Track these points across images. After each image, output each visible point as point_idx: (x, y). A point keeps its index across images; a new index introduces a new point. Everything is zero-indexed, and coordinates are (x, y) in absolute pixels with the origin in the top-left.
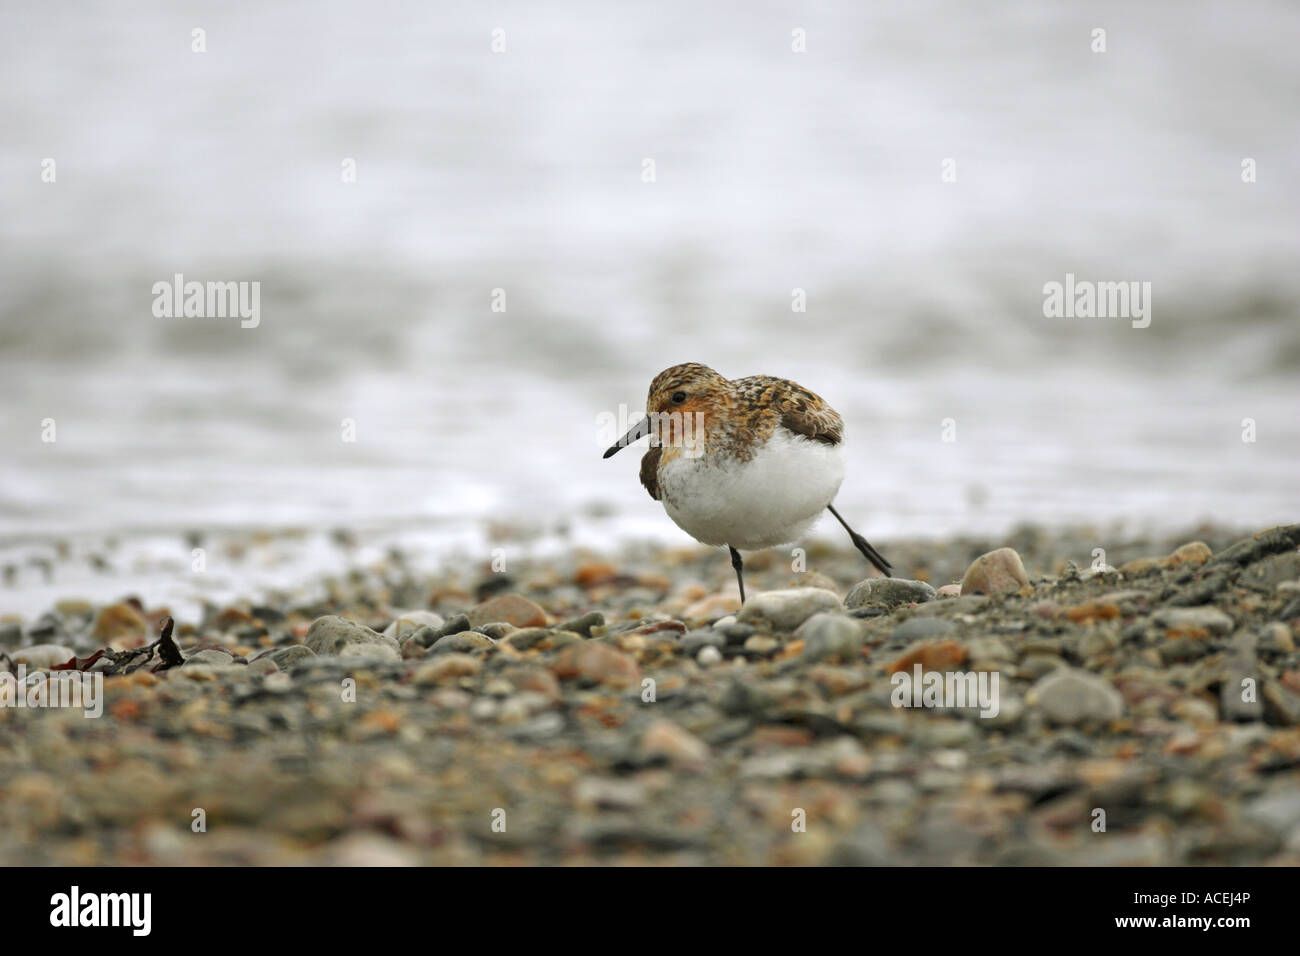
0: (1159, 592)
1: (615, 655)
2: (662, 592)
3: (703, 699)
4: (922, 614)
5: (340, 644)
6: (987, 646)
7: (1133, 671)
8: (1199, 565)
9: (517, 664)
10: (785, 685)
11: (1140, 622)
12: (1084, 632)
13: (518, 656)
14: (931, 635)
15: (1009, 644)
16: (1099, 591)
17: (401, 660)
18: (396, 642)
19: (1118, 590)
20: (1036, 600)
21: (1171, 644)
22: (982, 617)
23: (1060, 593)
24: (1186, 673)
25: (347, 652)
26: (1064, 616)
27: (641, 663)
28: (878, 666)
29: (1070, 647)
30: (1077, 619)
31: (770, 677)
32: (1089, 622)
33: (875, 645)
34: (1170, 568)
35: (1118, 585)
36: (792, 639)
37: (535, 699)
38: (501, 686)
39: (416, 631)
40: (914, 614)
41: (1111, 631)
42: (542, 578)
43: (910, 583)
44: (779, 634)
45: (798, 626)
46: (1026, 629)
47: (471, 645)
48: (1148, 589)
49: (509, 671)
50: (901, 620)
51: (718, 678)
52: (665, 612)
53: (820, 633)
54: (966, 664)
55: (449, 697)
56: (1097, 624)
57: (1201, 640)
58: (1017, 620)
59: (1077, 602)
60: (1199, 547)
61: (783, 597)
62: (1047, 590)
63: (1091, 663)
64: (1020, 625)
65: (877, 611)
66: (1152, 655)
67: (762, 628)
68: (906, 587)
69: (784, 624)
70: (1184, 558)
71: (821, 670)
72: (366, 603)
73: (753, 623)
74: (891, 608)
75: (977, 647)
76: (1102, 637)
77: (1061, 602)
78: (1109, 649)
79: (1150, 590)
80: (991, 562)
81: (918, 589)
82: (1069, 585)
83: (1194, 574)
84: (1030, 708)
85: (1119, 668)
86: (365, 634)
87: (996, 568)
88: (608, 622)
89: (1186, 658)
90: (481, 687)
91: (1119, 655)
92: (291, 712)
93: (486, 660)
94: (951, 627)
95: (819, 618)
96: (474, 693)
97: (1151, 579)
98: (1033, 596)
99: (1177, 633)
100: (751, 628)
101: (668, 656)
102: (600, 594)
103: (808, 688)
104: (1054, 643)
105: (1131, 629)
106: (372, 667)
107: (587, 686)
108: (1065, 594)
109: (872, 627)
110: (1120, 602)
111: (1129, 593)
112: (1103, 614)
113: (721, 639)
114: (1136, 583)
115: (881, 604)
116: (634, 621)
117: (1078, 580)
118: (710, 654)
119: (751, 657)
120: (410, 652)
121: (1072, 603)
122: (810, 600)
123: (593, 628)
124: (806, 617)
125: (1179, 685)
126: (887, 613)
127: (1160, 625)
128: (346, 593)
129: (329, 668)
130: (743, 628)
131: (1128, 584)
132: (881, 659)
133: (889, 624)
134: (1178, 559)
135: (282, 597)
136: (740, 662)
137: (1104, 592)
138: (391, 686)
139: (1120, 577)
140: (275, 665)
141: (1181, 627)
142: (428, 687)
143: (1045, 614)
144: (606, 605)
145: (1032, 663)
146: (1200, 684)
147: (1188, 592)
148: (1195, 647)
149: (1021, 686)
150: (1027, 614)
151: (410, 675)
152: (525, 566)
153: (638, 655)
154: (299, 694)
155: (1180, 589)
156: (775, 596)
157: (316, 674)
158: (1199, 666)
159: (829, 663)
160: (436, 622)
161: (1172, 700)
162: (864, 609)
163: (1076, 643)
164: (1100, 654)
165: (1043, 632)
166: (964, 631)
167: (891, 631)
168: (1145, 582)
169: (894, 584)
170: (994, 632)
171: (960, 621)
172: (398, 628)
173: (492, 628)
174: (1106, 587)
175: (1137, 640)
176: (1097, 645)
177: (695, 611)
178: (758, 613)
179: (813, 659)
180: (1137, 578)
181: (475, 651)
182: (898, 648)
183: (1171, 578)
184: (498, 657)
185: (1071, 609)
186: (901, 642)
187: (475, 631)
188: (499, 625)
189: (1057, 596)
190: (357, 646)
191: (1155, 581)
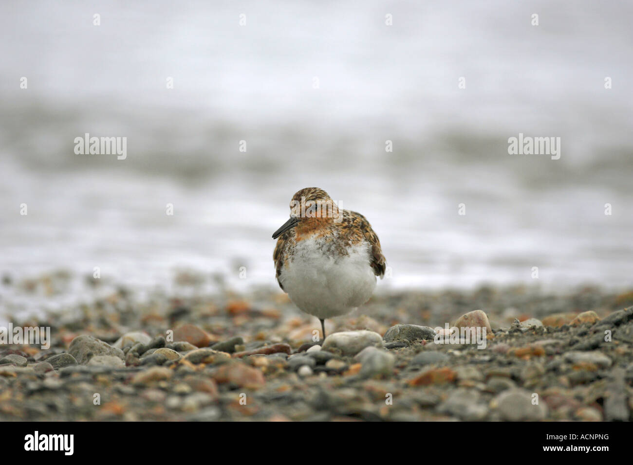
0: (568, 340)
1: (251, 370)
2: (276, 320)
3: (302, 400)
4: (429, 349)
5: (89, 356)
6: (468, 371)
7: (553, 390)
8: (591, 324)
9: (194, 374)
10: (349, 393)
11: (557, 359)
12: (524, 364)
13: (194, 368)
14: (434, 362)
15: (481, 370)
16: (533, 339)
17: (125, 367)
18: (122, 352)
19: (544, 339)
20: (496, 342)
21: (575, 373)
22: (465, 352)
23: (510, 339)
24: (583, 391)
25: (94, 361)
26: (512, 354)
27: (265, 374)
28: (404, 381)
29: (516, 374)
30: (520, 356)
31: (341, 386)
32: (527, 357)
33: (402, 368)
34: (574, 326)
35: (544, 336)
36: (354, 362)
37: (204, 397)
38: (184, 388)
39: (134, 345)
40: (425, 349)
41: (540, 364)
42: (207, 309)
43: (422, 327)
44: (345, 357)
45: (357, 353)
46: (490, 361)
47: (166, 358)
48: (562, 339)
49: (189, 378)
50: (418, 352)
51: (311, 386)
52: (278, 335)
53: (370, 361)
54: (455, 382)
55: (153, 394)
56: (532, 359)
57: (591, 371)
58: (485, 355)
59: (521, 345)
60: (592, 314)
61: (348, 336)
62: (502, 336)
63: (528, 383)
64: (487, 358)
65: (403, 344)
66: (564, 380)
67: (336, 355)
68: (420, 330)
69: (349, 352)
70: (583, 320)
71: (371, 384)
72: (104, 324)
73: (331, 351)
74: (411, 342)
75: (462, 372)
76: (535, 368)
77: (511, 345)
78: (539, 376)
79: (563, 339)
80: (470, 318)
81: (427, 331)
82: (516, 334)
83: (588, 330)
84: (493, 410)
85: (544, 388)
86: (104, 347)
87: (472, 321)
88: (245, 340)
89: (584, 382)
90: (172, 387)
91: (544, 379)
92: (60, 401)
93: (175, 369)
94: (447, 358)
95: (370, 350)
96: (168, 391)
97: (563, 333)
98: (494, 339)
99: (579, 367)
100: (330, 354)
101: (281, 371)
102: (240, 321)
103: (363, 395)
104: (507, 370)
105: (552, 364)
106: (108, 372)
107: (234, 389)
108: (513, 340)
109: (401, 356)
110: (545, 346)
111: (550, 341)
112: (536, 354)
113: (313, 361)
114: (555, 335)
115: (405, 340)
116: (260, 342)
117: (520, 331)
118: (306, 370)
119: (329, 372)
120: (131, 361)
121: (517, 346)
122: (364, 338)
123: (237, 347)
124: (362, 348)
125: (579, 398)
126: (408, 346)
127: (569, 361)
128: (93, 314)
129: (83, 372)
130: (325, 353)
131: (550, 335)
132: (405, 376)
133: (410, 354)
134: (579, 321)
135: (56, 316)
136: (323, 375)
137: (536, 340)
138: (119, 385)
139: (545, 330)
140: (51, 366)
141: (581, 363)
142: (141, 387)
143: (501, 352)
144: (243, 328)
145: (494, 382)
146: (592, 398)
147: (585, 341)
148: (589, 376)
149: (487, 397)
150: (490, 351)
151: (130, 379)
152: (197, 301)
153: (264, 369)
154: (64, 389)
155: (580, 339)
156: (344, 335)
157: (75, 377)
158: (591, 387)
159: (375, 379)
160: (146, 339)
161: (576, 408)
162: (395, 343)
163: (519, 371)
164: (533, 378)
165: (501, 364)
166: (454, 360)
167: (412, 359)
168: (560, 334)
169: (413, 328)
170: (473, 362)
171: (452, 354)
172: (123, 342)
173: (178, 345)
174: (537, 337)
175: (555, 370)
176: (532, 373)
177: (296, 335)
178: (334, 344)
179: (366, 377)
180: (555, 331)
181: (168, 362)
182: (416, 370)
183: (575, 332)
184: (182, 368)
185: (517, 349)
186: (418, 367)
187: (168, 347)
188: (182, 343)
189: (508, 341)
190: (100, 357)
191: (566, 334)
